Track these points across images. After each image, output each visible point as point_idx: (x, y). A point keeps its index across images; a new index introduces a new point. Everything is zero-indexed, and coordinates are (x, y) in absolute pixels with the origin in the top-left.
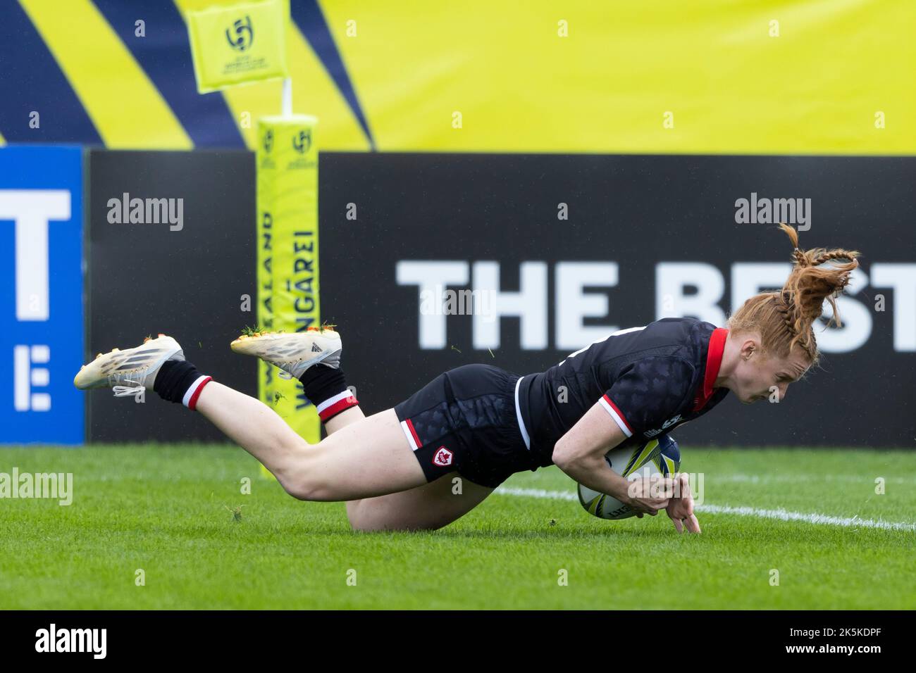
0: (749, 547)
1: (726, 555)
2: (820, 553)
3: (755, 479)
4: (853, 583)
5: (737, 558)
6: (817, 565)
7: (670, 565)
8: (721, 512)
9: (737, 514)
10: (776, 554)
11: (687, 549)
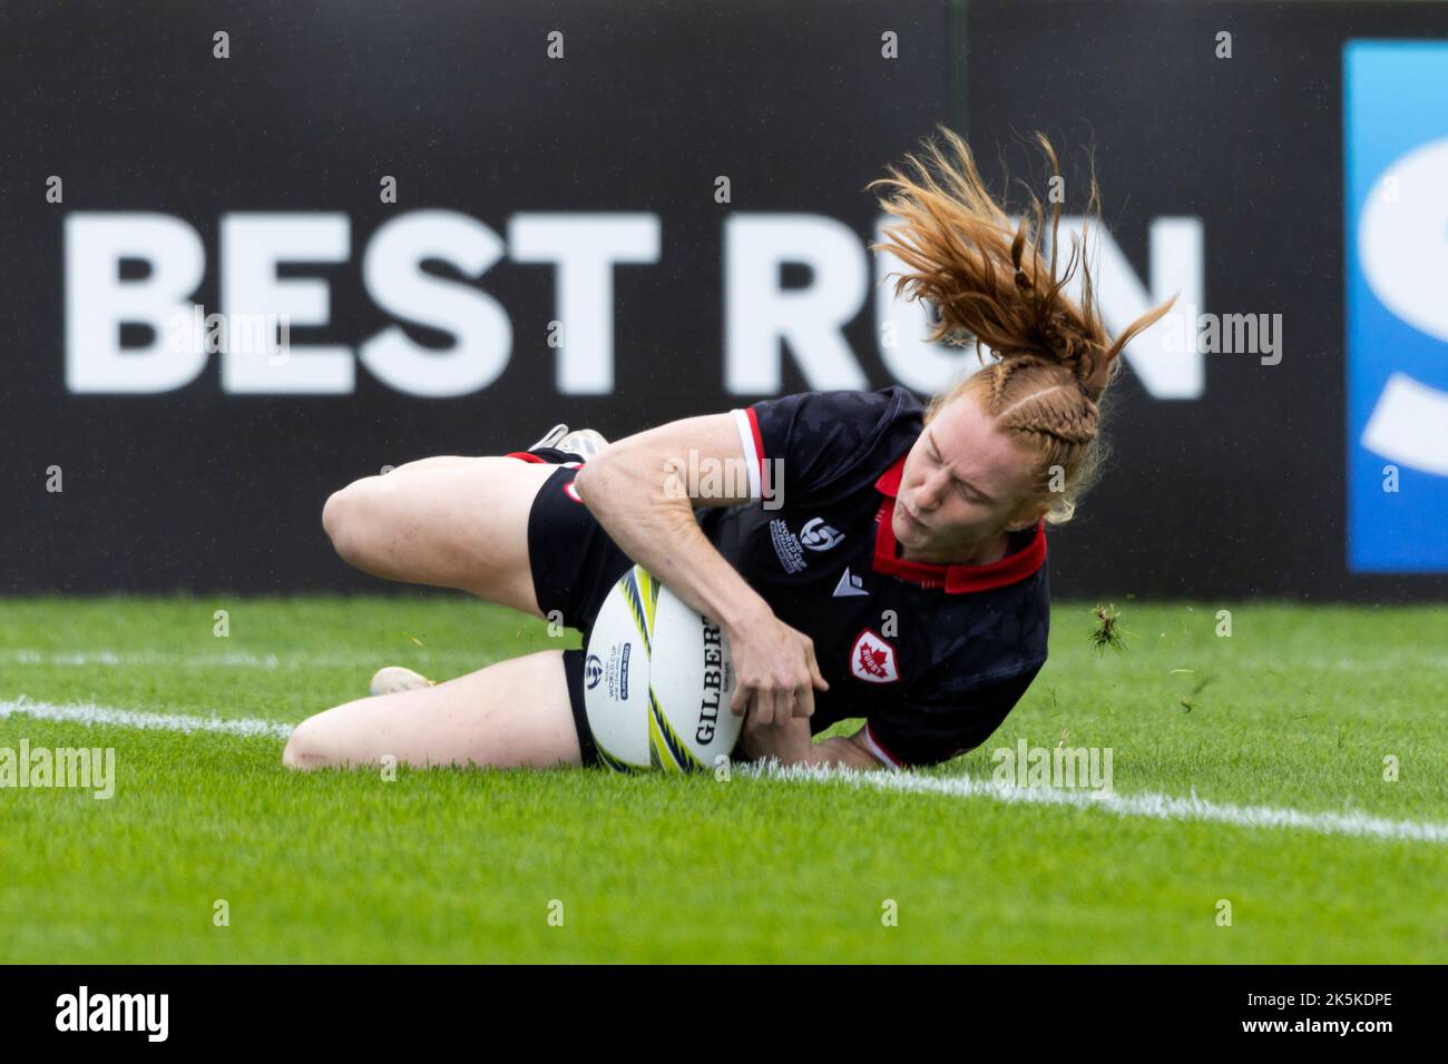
0: (259, 801)
1: (211, 817)
2: (407, 812)
3: (272, 661)
4: (476, 875)
5: (235, 824)
6: (401, 838)
7: (98, 840)
8: (200, 729)
9: (234, 733)
10: (315, 815)
11: (131, 806)
